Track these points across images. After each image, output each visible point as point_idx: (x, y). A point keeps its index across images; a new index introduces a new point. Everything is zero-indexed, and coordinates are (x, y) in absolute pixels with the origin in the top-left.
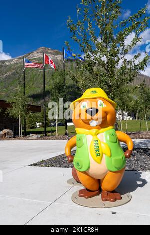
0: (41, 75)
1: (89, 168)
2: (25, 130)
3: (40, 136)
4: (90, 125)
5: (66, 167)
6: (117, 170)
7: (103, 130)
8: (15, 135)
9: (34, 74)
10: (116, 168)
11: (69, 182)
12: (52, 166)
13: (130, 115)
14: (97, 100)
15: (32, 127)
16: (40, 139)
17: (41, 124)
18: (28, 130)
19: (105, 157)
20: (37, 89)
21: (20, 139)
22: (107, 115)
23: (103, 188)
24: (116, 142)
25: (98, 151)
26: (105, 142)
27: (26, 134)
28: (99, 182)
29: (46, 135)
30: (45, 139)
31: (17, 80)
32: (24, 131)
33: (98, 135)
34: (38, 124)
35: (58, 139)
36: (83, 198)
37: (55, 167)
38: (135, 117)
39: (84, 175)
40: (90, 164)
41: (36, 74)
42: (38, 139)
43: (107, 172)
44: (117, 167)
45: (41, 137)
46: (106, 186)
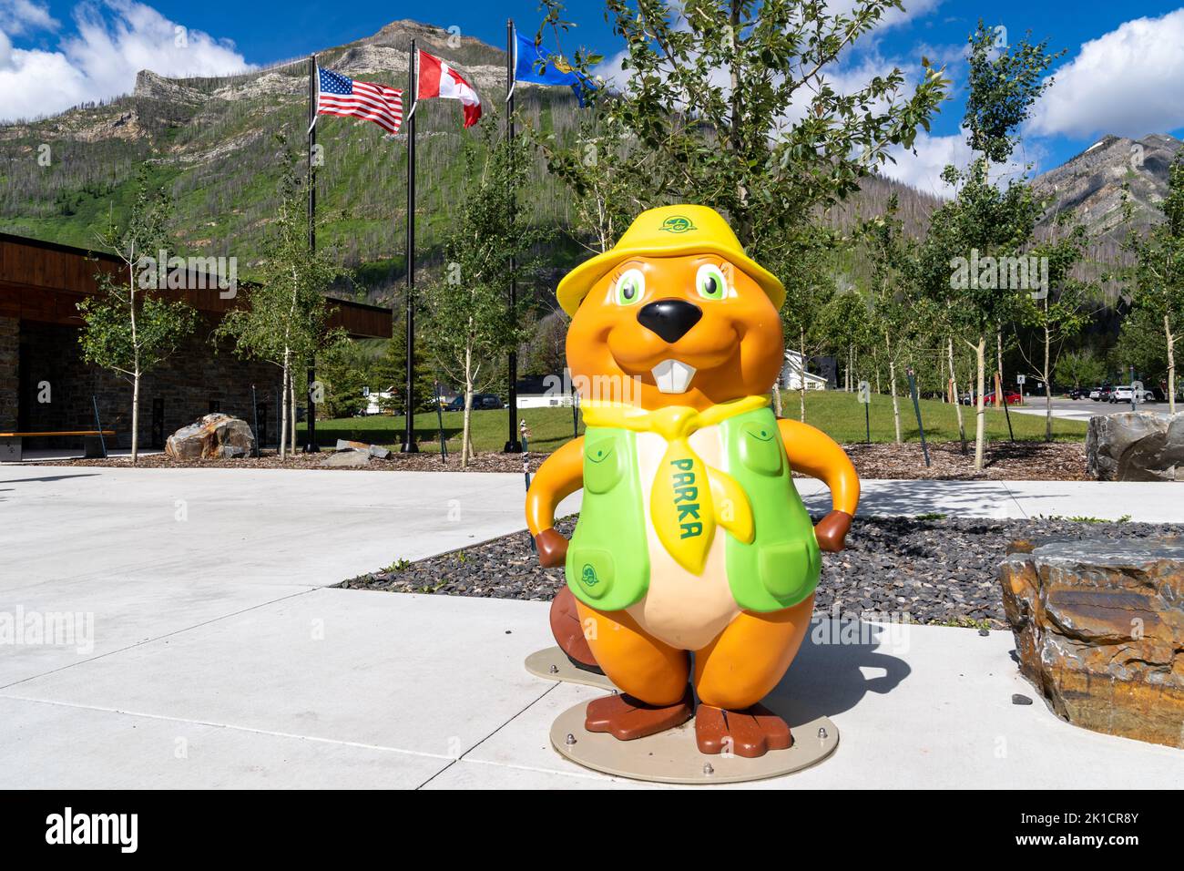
0: (391, 158)
1: (643, 594)
2: (311, 422)
3: (382, 451)
4: (653, 383)
5: (516, 595)
6: (776, 606)
7: (715, 410)
8: (263, 445)
9: (361, 150)
10: (775, 596)
11: (534, 662)
12: (449, 590)
13: (813, 368)
14: (695, 261)
15: (341, 408)
16: (382, 467)
17: (386, 395)
18: (322, 424)
19: (722, 538)
20: (370, 226)
21: (286, 464)
22: (739, 337)
23: (702, 691)
24: (779, 473)
25: (693, 509)
26: (725, 466)
27: (315, 442)
28: (688, 662)
29: (414, 449)
30: (409, 467)
31: (273, 178)
32: (304, 426)
33: (692, 431)
34: (373, 398)
35: (473, 467)
36: (608, 736)
37: (462, 593)
38: (837, 380)
39: (617, 627)
40: (647, 574)
41: (368, 154)
42: (375, 463)
43: (728, 615)
44: (783, 589)
45: (389, 457)
46: (718, 681)
